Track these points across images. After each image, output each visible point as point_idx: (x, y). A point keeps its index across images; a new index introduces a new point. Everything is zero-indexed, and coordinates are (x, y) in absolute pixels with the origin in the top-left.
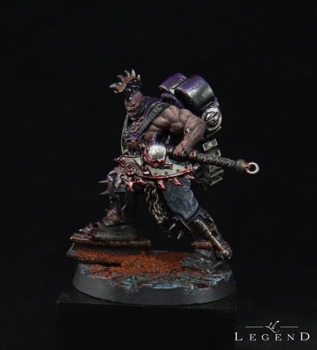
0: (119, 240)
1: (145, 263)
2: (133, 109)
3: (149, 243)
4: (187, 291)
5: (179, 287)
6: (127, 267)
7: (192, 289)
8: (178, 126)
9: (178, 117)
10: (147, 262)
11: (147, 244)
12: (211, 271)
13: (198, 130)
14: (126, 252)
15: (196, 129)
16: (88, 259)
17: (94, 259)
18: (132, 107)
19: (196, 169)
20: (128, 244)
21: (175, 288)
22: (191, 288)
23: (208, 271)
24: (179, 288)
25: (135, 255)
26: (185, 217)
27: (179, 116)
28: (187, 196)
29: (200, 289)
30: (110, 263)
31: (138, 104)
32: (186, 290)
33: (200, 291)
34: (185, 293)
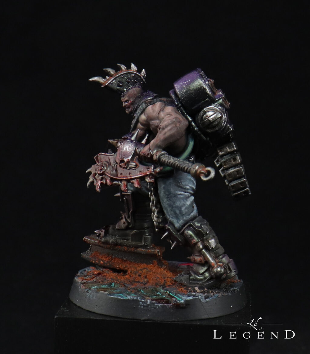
0: (126, 245)
1: (151, 273)
2: (127, 105)
3: (156, 252)
4: (142, 305)
5: (133, 298)
6: (131, 275)
7: (149, 303)
8: (154, 124)
9: (157, 115)
10: (154, 272)
11: (155, 253)
12: (199, 290)
13: (170, 130)
14: (138, 260)
15: (169, 128)
16: (98, 262)
17: (103, 263)
18: (126, 103)
19: (158, 171)
20: (135, 251)
21: (128, 300)
22: (147, 302)
23: (197, 289)
24: (133, 300)
25: (147, 264)
26: (176, 226)
27: (159, 113)
28: (179, 203)
29: (158, 305)
30: (118, 269)
31: (131, 100)
32: (141, 303)
33: (158, 307)
34: (140, 306)
